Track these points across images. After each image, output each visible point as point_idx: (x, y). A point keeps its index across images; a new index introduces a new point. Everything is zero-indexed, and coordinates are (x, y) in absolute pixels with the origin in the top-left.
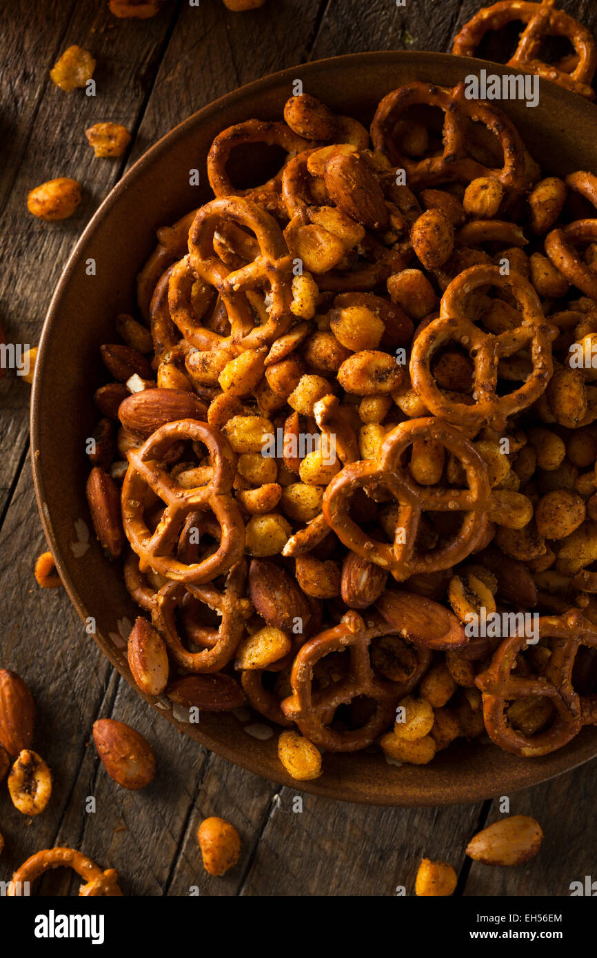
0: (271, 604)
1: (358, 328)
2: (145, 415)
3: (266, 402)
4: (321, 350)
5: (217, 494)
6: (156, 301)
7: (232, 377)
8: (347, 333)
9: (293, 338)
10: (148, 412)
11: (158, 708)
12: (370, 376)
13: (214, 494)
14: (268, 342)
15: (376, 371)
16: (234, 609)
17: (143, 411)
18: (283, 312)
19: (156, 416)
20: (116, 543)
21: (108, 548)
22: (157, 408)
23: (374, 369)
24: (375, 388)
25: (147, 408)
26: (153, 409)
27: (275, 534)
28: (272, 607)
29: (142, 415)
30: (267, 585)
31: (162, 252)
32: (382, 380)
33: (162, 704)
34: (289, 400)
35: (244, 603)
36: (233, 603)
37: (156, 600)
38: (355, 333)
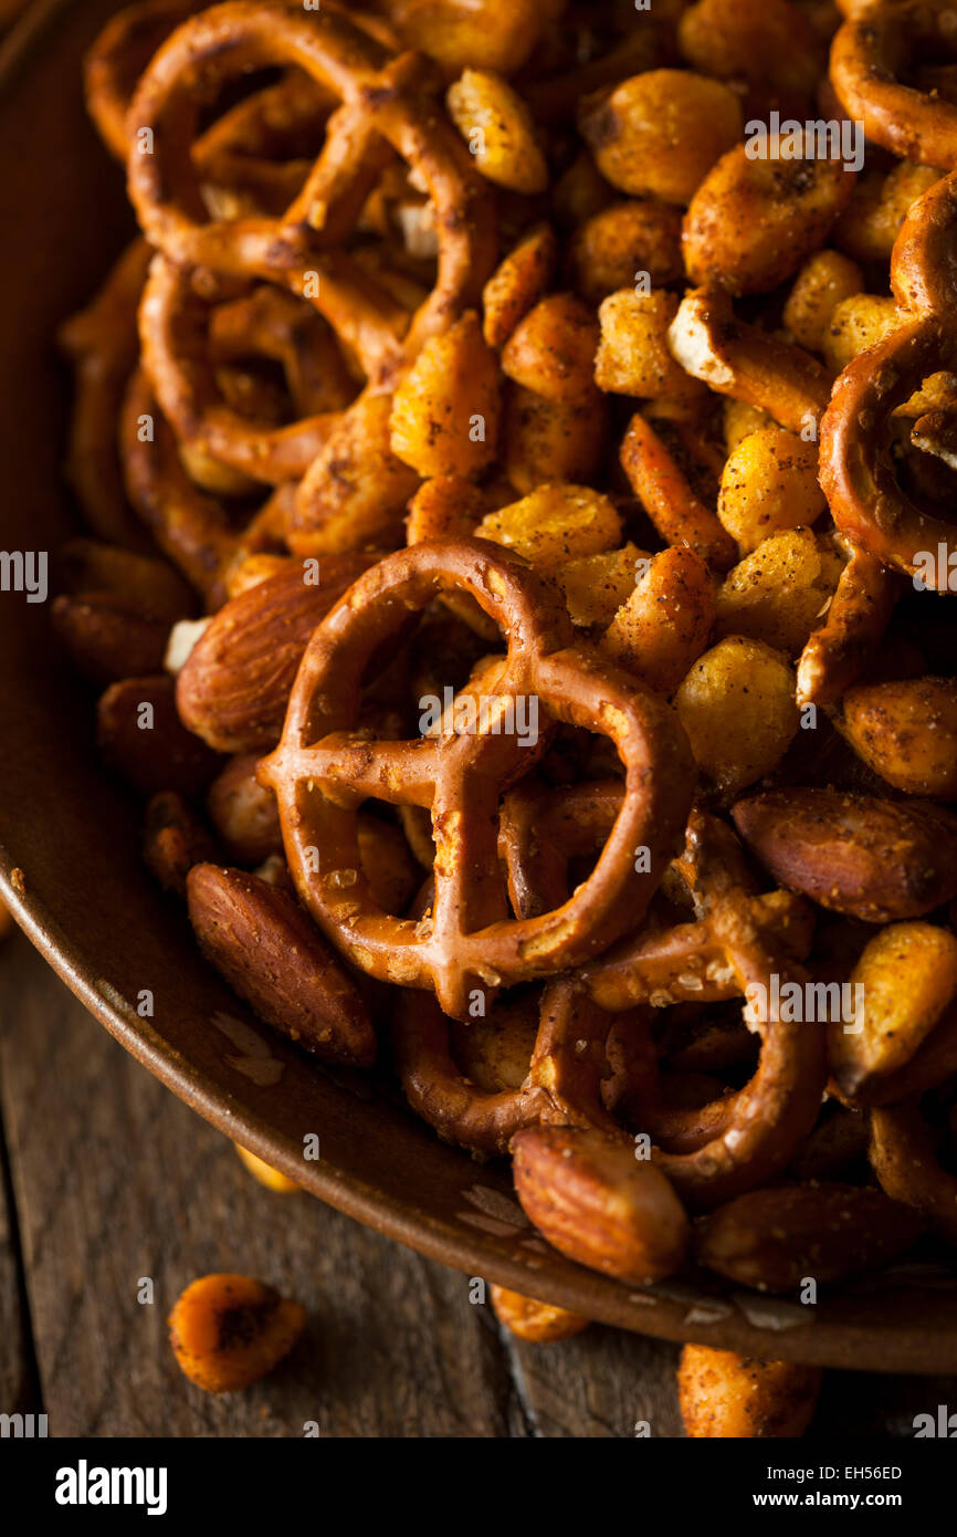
0: (846, 848)
1: (672, 109)
2: (252, 656)
3: (545, 448)
4: (613, 241)
5: (545, 654)
6: (139, 470)
7: (424, 409)
8: (653, 141)
9: (528, 249)
10: (259, 644)
11: (700, 1325)
12: (767, 194)
13: (535, 657)
14: (468, 300)
15: (778, 176)
16: (754, 924)
17: (244, 649)
18: (467, 188)
19: (282, 641)
20: (349, 1006)
21: (335, 1033)
22: (276, 618)
23: (769, 175)
24: (798, 212)
25: (249, 636)
26: (265, 627)
27: (753, 677)
28: (853, 853)
29: (244, 661)
30: (806, 819)
31: (94, 370)
32: (802, 189)
33: (703, 1309)
34: (600, 379)
35: (775, 900)
36: (745, 918)
37: (536, 1084)
38: (672, 127)
